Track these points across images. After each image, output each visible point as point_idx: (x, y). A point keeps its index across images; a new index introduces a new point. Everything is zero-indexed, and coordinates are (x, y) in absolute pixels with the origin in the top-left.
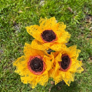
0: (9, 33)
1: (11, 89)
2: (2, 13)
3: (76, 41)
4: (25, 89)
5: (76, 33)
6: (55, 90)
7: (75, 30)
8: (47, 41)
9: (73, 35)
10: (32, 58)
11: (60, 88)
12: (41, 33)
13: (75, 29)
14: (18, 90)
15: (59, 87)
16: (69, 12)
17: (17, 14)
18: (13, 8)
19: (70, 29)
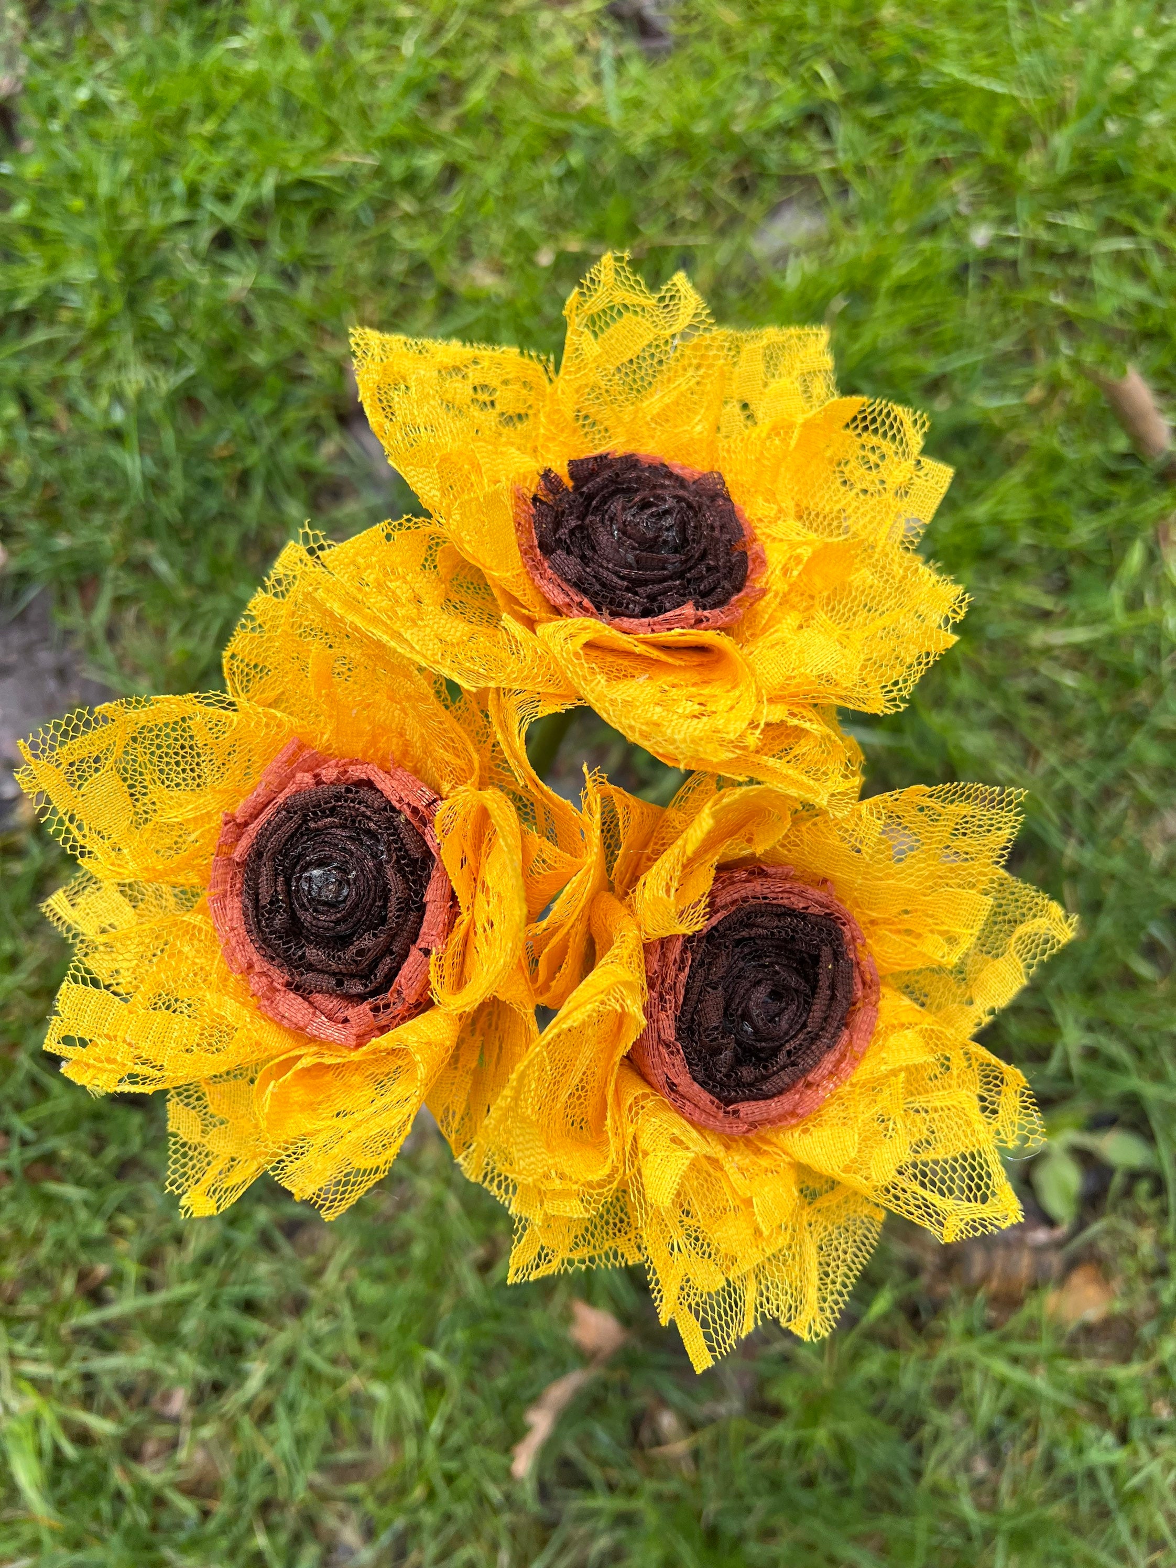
0: (258, 492)
1: (49, 1200)
2: (256, 230)
3: (1118, 863)
4: (212, 1275)
5: (1140, 764)
6: (602, 1435)
7: (1135, 721)
8: (579, 585)
9: (1086, 764)
10: (306, 778)
11: (679, 1447)
12: (547, 475)
13: (1143, 695)
14: (122, 1246)
15: (668, 1421)
16: (1121, 444)
17: (430, 296)
18: (407, 205)
19: (1069, 680)
